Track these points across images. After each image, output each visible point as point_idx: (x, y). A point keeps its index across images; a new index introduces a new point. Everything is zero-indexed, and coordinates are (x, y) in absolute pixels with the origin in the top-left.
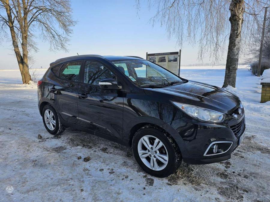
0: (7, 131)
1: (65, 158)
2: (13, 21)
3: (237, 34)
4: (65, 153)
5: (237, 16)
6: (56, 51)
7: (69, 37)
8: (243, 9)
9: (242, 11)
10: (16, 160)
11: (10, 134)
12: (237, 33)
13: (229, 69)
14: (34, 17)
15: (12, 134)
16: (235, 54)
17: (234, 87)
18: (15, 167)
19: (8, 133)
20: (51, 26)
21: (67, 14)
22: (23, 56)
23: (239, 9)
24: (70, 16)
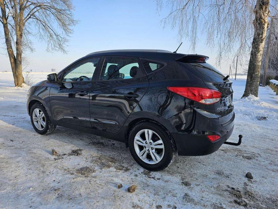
0: (9, 144)
1: (99, 186)
2: (8, 17)
3: (262, 39)
4: (95, 177)
5: (263, 19)
6: (53, 52)
7: (68, 38)
8: (269, 11)
9: (268, 14)
10: (31, 189)
11: (13, 148)
12: (262, 37)
13: (252, 76)
14: (31, 14)
15: (16, 148)
16: (259, 60)
17: (256, 96)
18: (32, 199)
19: (10, 146)
20: (49, 25)
21: (68, 12)
22: (16, 56)
23: (265, 11)
24: (71, 15)
